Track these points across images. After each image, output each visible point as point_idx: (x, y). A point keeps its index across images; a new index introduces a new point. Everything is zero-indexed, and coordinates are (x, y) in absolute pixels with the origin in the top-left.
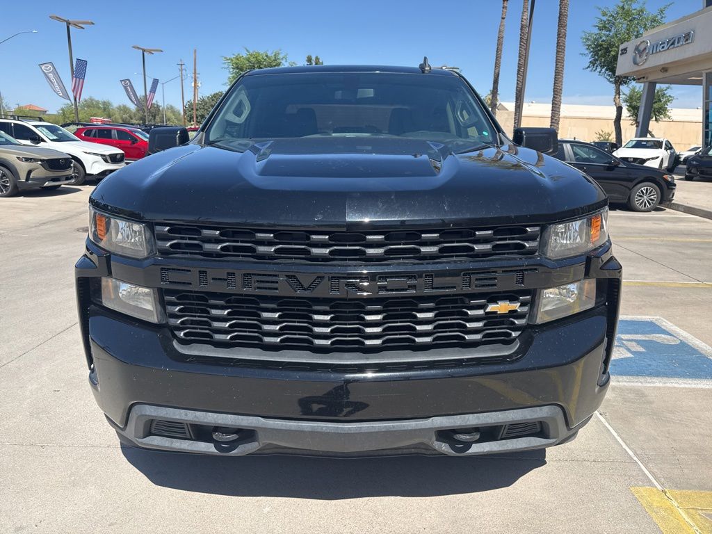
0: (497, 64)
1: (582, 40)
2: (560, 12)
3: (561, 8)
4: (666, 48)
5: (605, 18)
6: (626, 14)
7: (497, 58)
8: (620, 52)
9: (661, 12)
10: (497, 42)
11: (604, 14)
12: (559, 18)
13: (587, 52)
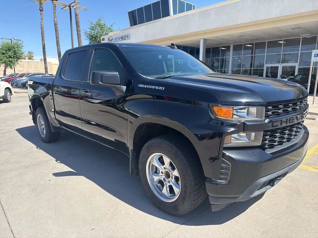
0: (43, 40)
1: (84, 33)
2: (76, 21)
3: (76, 19)
4: (120, 40)
5: (92, 25)
6: (100, 25)
7: (42, 37)
8: (102, 40)
9: (112, 26)
10: (41, 30)
11: (92, 24)
12: (76, 23)
13: (87, 38)
